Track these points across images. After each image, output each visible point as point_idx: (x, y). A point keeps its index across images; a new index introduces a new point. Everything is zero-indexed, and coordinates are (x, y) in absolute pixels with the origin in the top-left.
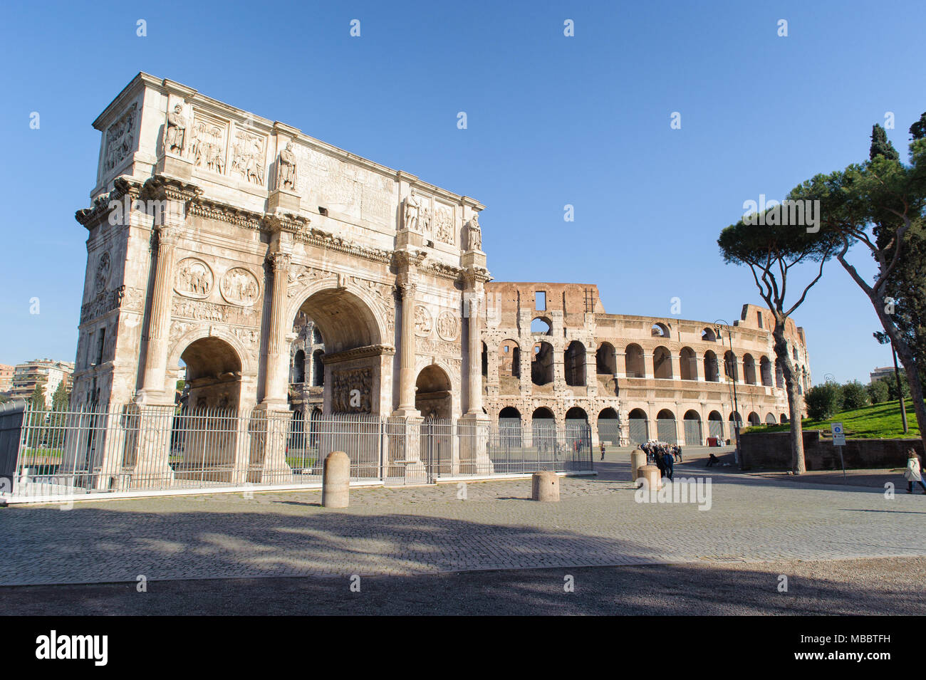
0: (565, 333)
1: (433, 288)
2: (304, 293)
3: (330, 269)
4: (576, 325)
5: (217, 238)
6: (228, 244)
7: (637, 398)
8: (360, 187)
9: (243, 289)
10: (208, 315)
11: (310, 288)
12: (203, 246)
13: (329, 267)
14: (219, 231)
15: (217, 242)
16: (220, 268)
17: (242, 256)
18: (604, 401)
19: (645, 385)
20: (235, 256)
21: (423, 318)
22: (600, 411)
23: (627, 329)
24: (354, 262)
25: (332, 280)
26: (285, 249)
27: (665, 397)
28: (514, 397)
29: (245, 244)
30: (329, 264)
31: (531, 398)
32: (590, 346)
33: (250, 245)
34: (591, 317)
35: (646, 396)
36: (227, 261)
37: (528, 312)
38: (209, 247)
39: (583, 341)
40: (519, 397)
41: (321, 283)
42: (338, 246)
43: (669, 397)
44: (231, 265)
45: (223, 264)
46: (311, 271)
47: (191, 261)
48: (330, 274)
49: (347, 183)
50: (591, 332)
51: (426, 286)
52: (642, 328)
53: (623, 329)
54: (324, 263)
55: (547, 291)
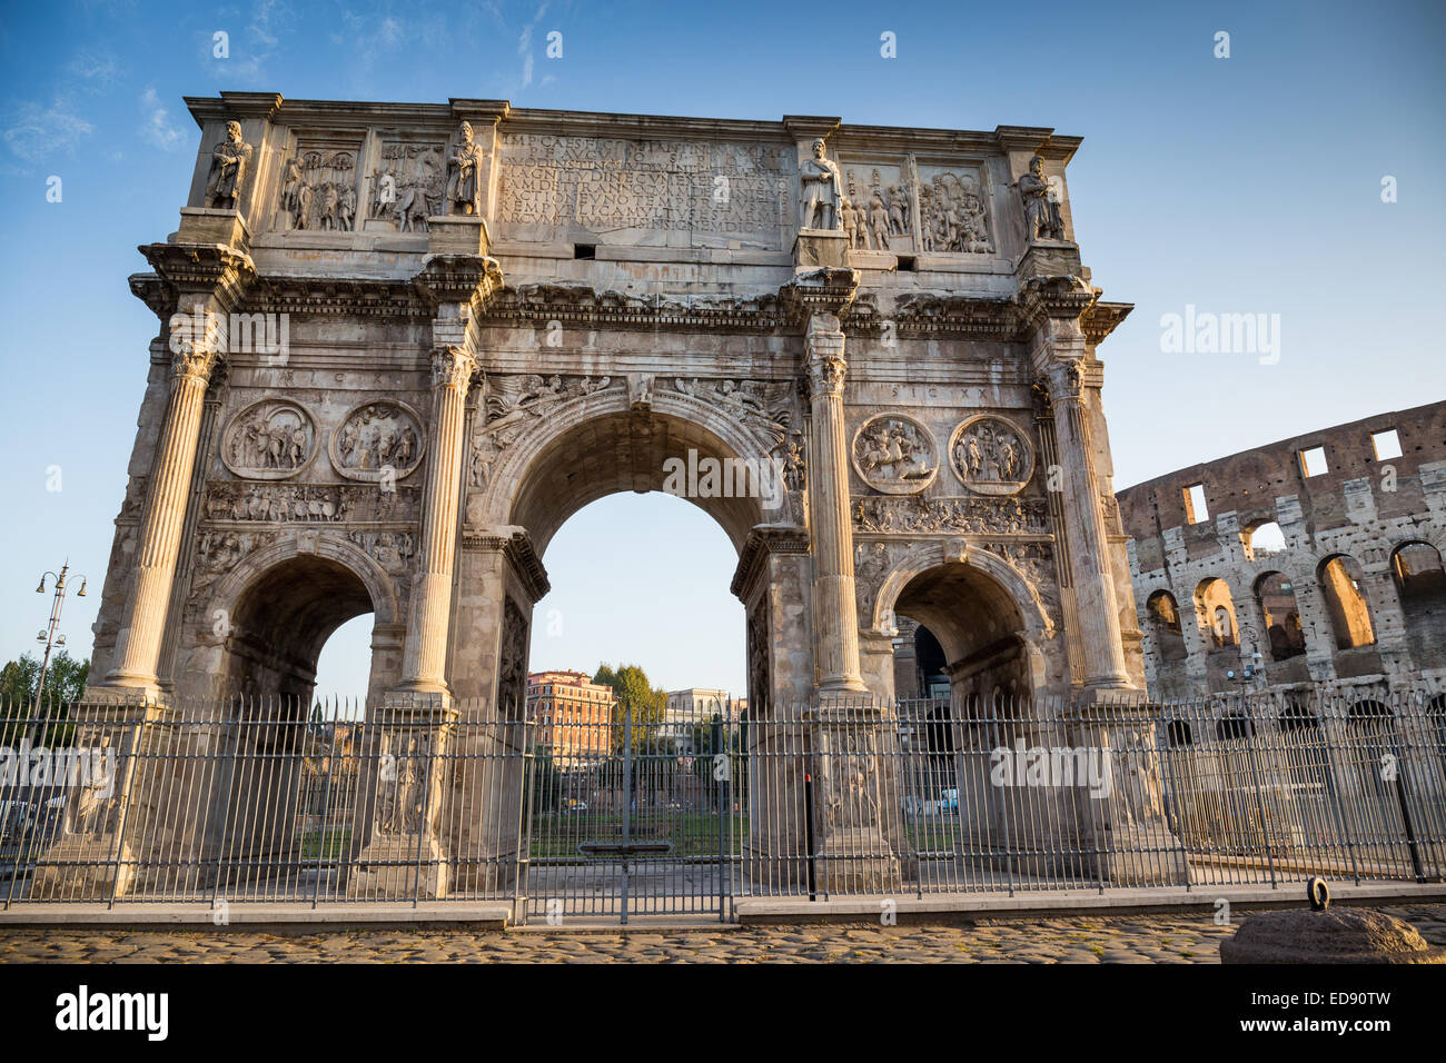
1: (926, 367)
2: (537, 433)
3: (604, 369)
5: (325, 352)
6: (350, 361)
8: (686, 181)
9: (383, 445)
10: (299, 509)
11: (554, 421)
12: (296, 375)
13: (601, 367)
14: (332, 338)
15: (324, 360)
16: (333, 412)
17: (384, 379)
20: (367, 382)
21: (904, 448)
24: (675, 343)
25: (614, 393)
26: (443, 338)
29: (388, 354)
30: (602, 359)
33: (398, 354)
36: (348, 395)
38: (310, 374)
41: (583, 406)
42: (615, 315)
44: (357, 400)
45: (342, 403)
46: (556, 384)
47: (269, 408)
48: (606, 382)
49: (648, 181)
51: (903, 366)
54: (588, 359)
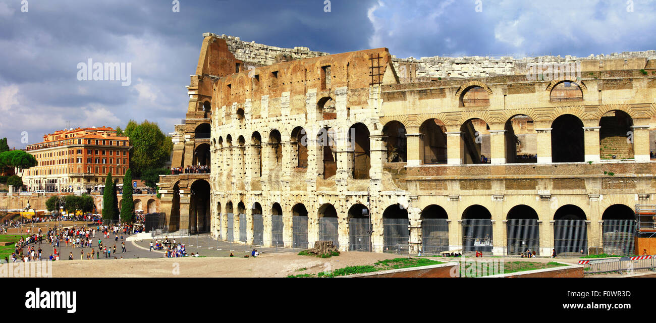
0: (348, 115)
4: (359, 104)
7: (433, 192)
18: (390, 196)
19: (446, 174)
22: (385, 209)
23: (422, 101)
27: (475, 188)
28: (301, 192)
31: (316, 193)
32: (376, 128)
34: (378, 90)
35: (446, 189)
37: (313, 94)
39: (366, 124)
40: (305, 193)
43: (484, 188)
50: (377, 111)
52: (445, 96)
53: (417, 102)
55: (331, 65)
